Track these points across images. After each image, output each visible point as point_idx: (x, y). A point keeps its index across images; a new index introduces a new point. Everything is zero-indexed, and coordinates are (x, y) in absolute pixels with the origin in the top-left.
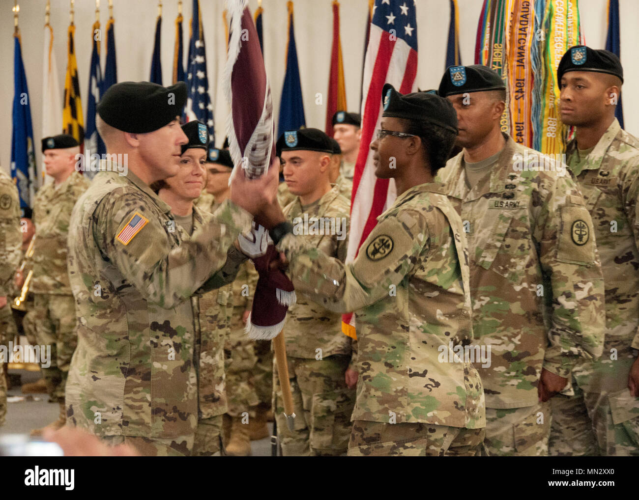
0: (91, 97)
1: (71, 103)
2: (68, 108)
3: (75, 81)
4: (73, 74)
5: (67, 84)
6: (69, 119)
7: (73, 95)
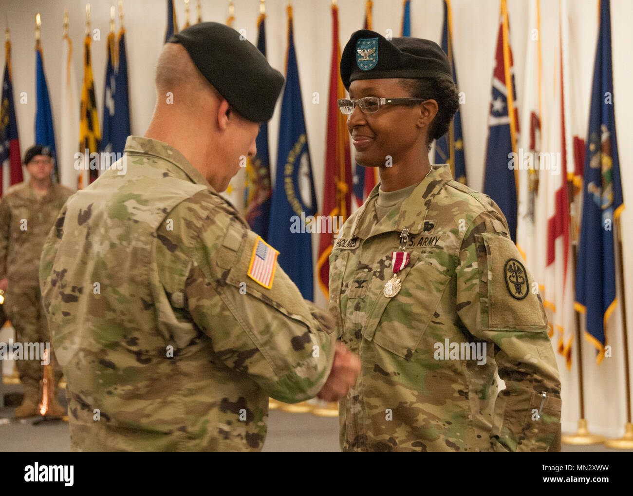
0: (106, 110)
1: (88, 116)
2: (85, 121)
3: (91, 93)
4: (90, 86)
5: (83, 95)
6: (85, 131)
7: (90, 106)
